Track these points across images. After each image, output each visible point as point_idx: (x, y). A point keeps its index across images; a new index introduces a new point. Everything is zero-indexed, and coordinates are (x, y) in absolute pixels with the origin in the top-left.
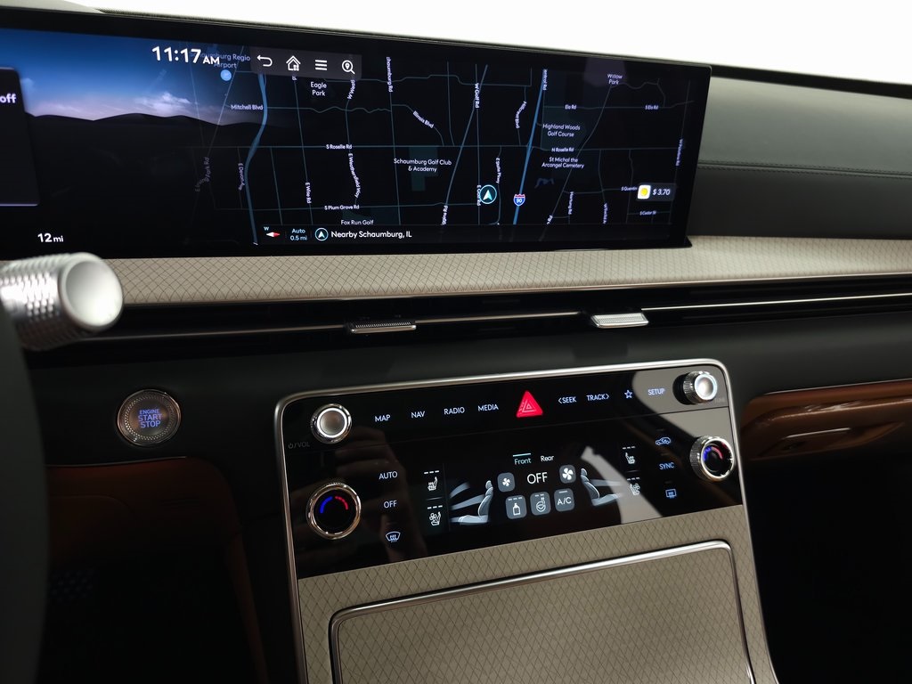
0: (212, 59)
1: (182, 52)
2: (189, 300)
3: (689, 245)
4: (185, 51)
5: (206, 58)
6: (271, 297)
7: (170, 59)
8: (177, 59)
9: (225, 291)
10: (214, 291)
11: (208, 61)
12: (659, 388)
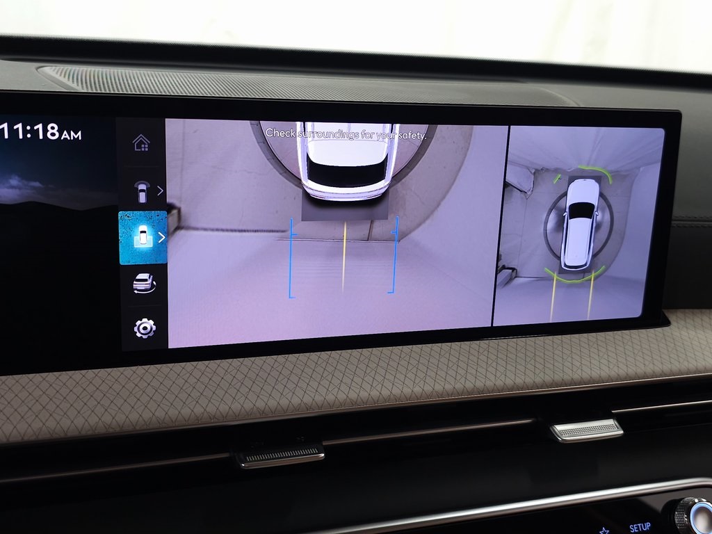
0: (72, 133)
1: (36, 128)
2: (33, 438)
3: (666, 323)
4: (40, 126)
5: (65, 132)
6: (138, 428)
7: (21, 137)
8: (29, 136)
9: (79, 422)
10: (66, 423)
11: (67, 137)
12: (644, 522)
